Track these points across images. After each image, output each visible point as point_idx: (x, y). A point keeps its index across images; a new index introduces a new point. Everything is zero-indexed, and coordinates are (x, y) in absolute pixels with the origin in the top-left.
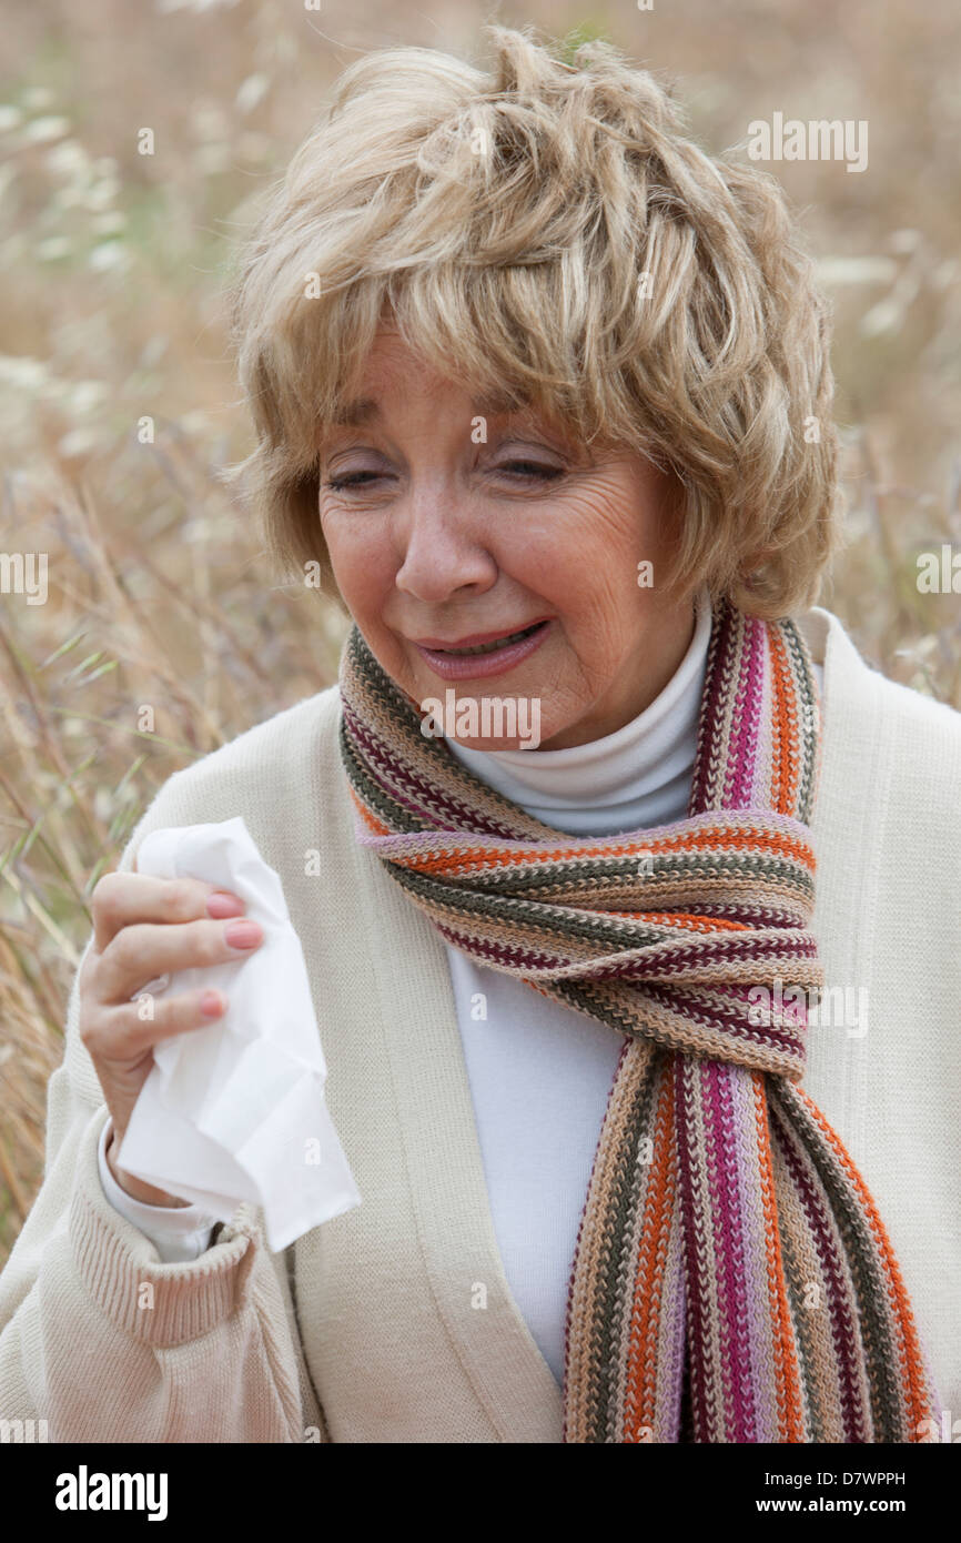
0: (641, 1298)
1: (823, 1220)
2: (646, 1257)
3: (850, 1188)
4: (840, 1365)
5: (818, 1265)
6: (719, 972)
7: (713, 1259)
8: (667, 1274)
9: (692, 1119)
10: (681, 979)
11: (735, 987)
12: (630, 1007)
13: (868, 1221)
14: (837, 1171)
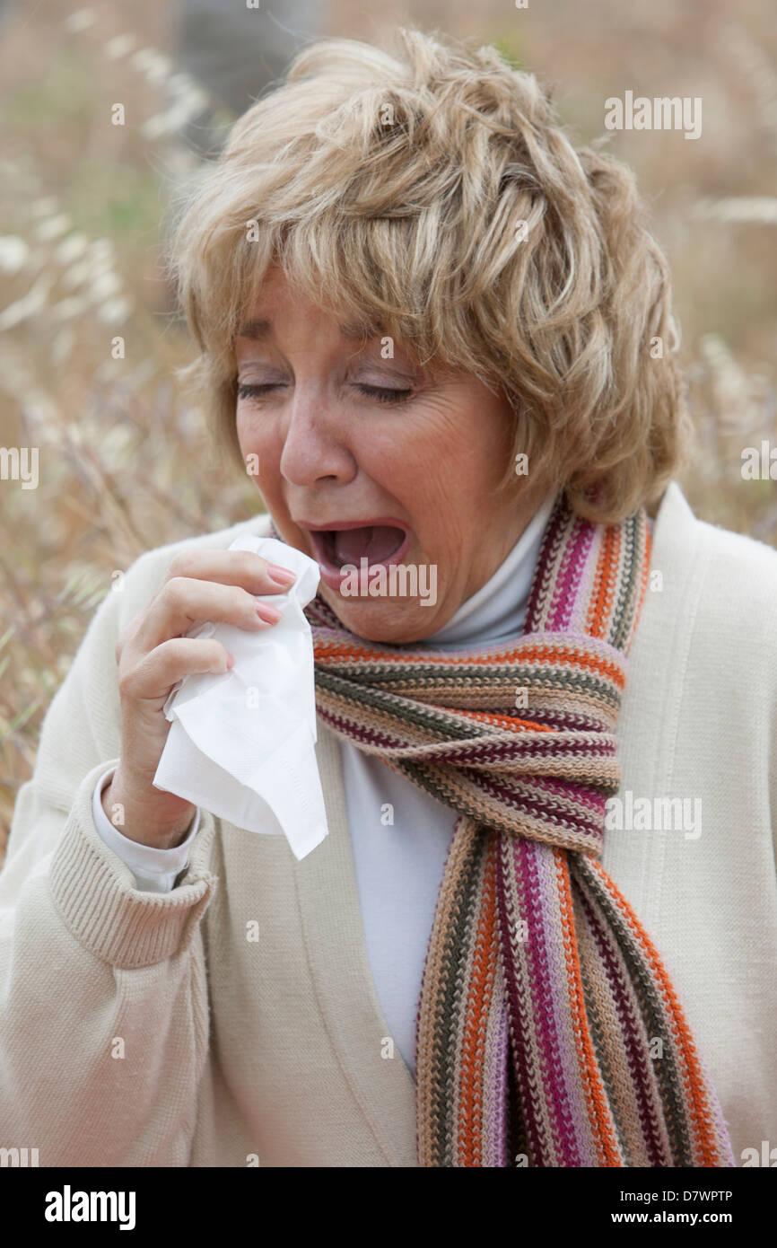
0: (470, 1032)
1: (618, 971)
2: (475, 998)
3: (636, 945)
4: (637, 1089)
5: (614, 1008)
6: (522, 765)
7: (531, 1005)
8: (492, 1012)
9: (508, 889)
10: (493, 768)
11: (537, 777)
12: (457, 788)
13: (653, 972)
14: (626, 931)
